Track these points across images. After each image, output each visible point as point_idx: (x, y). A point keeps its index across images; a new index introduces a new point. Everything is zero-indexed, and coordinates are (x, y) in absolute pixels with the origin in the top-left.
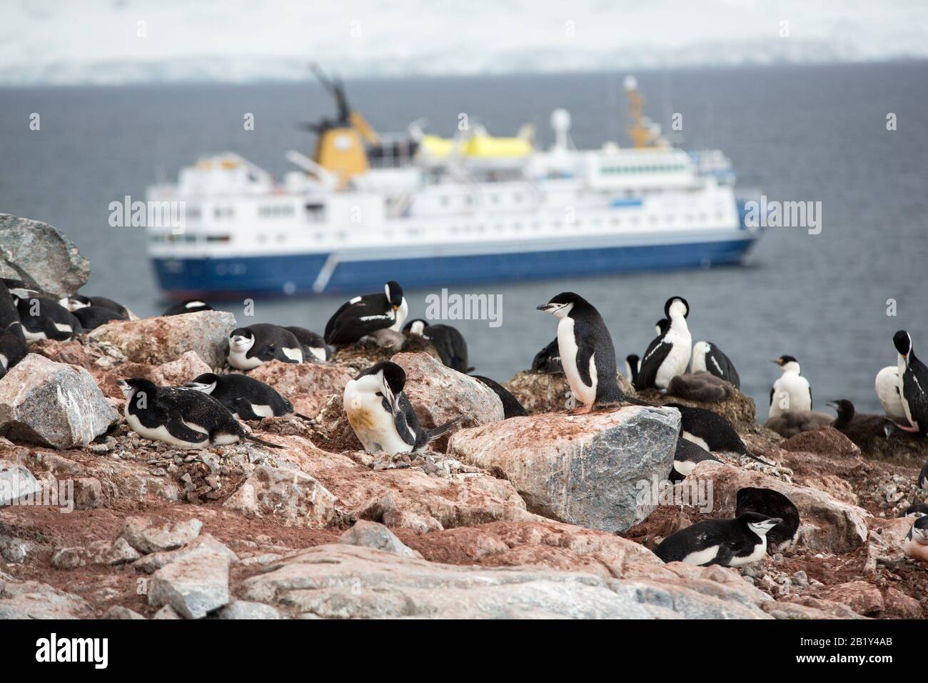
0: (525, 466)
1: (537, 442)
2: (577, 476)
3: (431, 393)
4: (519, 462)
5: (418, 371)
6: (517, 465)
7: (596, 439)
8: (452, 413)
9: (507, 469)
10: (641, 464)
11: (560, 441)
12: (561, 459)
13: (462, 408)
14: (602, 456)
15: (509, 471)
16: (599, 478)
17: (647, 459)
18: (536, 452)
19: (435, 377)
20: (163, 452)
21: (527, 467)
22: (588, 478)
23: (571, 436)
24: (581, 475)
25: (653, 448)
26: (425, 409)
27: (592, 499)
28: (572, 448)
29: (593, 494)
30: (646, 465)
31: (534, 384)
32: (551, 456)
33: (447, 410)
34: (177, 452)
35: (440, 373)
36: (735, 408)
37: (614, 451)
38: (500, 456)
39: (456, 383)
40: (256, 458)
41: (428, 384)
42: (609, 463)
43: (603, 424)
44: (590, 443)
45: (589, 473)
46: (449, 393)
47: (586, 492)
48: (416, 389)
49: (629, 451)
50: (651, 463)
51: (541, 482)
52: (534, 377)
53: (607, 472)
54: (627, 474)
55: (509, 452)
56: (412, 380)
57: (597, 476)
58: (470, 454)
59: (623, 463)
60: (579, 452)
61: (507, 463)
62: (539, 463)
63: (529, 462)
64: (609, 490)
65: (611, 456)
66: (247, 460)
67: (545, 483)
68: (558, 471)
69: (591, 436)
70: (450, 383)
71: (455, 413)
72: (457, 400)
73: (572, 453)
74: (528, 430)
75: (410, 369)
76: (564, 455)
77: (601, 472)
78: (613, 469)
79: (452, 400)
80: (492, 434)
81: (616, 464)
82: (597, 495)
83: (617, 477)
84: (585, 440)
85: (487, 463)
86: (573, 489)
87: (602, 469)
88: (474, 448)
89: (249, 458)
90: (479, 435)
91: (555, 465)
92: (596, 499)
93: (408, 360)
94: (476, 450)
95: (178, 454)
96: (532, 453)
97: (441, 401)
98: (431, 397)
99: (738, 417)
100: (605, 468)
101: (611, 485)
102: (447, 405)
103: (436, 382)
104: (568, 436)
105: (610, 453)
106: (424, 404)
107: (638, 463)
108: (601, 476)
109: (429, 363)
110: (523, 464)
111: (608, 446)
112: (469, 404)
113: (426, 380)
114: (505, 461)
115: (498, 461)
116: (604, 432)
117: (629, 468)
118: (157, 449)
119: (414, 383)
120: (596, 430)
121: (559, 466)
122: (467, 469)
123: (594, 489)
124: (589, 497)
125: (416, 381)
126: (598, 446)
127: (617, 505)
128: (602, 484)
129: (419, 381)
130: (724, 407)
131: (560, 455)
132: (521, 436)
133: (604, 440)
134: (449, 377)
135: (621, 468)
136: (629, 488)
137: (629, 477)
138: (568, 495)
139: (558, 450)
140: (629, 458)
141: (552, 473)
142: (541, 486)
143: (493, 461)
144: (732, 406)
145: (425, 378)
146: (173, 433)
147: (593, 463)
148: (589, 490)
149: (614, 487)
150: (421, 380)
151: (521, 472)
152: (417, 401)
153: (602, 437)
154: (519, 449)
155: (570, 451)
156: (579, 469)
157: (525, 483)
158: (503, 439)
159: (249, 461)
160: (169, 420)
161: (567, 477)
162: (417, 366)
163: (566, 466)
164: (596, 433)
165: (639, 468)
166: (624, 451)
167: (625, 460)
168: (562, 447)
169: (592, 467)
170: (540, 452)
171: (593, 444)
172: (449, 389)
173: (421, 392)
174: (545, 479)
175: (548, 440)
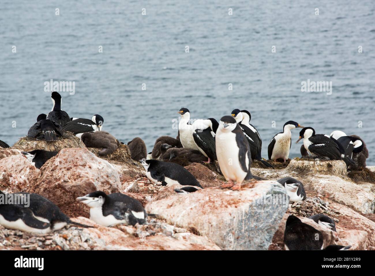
0: (212, 226)
1: (216, 210)
2: (240, 230)
3: (93, 173)
4: (208, 224)
5: (82, 160)
6: (206, 226)
7: (251, 206)
8: (106, 185)
9: (199, 228)
10: (273, 219)
11: (231, 209)
12: (233, 220)
13: (111, 182)
14: (253, 216)
15: (201, 229)
16: (252, 230)
17: (276, 216)
18: (217, 216)
19: (93, 163)
20: (28, 239)
21: (213, 226)
22: (246, 231)
23: (236, 205)
24: (242, 229)
25: (278, 209)
26: (92, 183)
27: (247, 243)
28: (238, 213)
29: (248, 240)
30: (275, 220)
31: (36, 147)
32: (227, 219)
33: (103, 183)
34: (38, 238)
35: (96, 160)
36: (124, 152)
37: (260, 212)
38: (194, 220)
39: (106, 166)
40: (86, 238)
41: (90, 167)
42: (257, 220)
43: (252, 196)
44: (248, 209)
45: (247, 228)
46: (103, 172)
47: (244, 239)
48: (83, 171)
49: (267, 212)
50: (278, 218)
51: (221, 235)
52: (35, 143)
53: (256, 226)
54: (266, 227)
55: (200, 217)
56: (80, 165)
57: (250, 229)
58: (170, 219)
59: (264, 220)
60: (242, 215)
61: (199, 224)
62: (220, 224)
63: (214, 224)
64: (256, 237)
65: (258, 216)
66: (80, 240)
67: (223, 236)
68: (231, 228)
69: (247, 205)
70: (103, 166)
71: (107, 185)
72: (108, 176)
73: (239, 216)
74: (207, 202)
75: (77, 158)
76: (234, 217)
77: (253, 226)
78: (258, 224)
79: (105, 177)
80: (181, 205)
81: (260, 221)
82: (250, 241)
83: (261, 229)
84: (244, 207)
85: (185, 225)
86: (238, 238)
87: (253, 225)
88: (172, 216)
89: (81, 239)
90: (171, 206)
91: (229, 224)
92: (249, 243)
93: (74, 153)
94: (174, 216)
95: (39, 240)
96: (215, 218)
97: (98, 178)
98: (93, 176)
99: (126, 156)
100: (255, 224)
101: (257, 234)
102: (102, 180)
103: (95, 166)
104: (234, 205)
105: (258, 215)
106: (91, 180)
107: (271, 219)
108: (253, 229)
109: (89, 154)
110: (210, 225)
111: (257, 210)
112: (115, 178)
113: (88, 165)
114: (198, 223)
115: (193, 224)
116: (254, 202)
117: (267, 222)
118: (24, 237)
119: (81, 167)
120: (250, 201)
121: (232, 225)
122: (179, 230)
123: (248, 237)
124: (245, 243)
125: (82, 166)
126: (252, 211)
127: (259, 246)
128: (252, 234)
129: (84, 166)
130: (119, 151)
131: (232, 217)
132: (203, 206)
133: (255, 206)
134: (101, 162)
135: (263, 223)
136: (265, 235)
137: (266, 228)
138: (235, 242)
139: (231, 214)
140: (267, 216)
141: (228, 230)
142: (221, 238)
143: (189, 224)
144: (122, 151)
145: (88, 164)
146: (27, 223)
147: (249, 221)
148: (246, 238)
149: (259, 235)
150: (85, 165)
151: (209, 230)
152: (86, 179)
153: (254, 205)
154: (206, 215)
155: (238, 215)
156: (241, 225)
157: (212, 237)
158: (191, 209)
159: (81, 240)
160: (24, 215)
161: (235, 231)
162: (81, 156)
163: (235, 225)
164: (250, 203)
165: (272, 222)
166: (264, 212)
167: (265, 218)
168: (233, 213)
169: (248, 224)
170: (220, 216)
171: (249, 210)
172: (103, 170)
173: (87, 173)
174: (223, 234)
175: (223, 209)
